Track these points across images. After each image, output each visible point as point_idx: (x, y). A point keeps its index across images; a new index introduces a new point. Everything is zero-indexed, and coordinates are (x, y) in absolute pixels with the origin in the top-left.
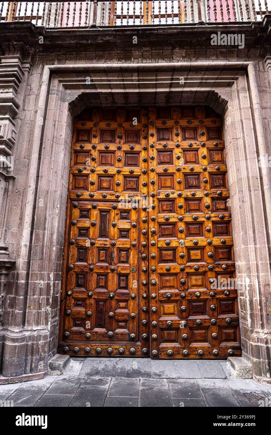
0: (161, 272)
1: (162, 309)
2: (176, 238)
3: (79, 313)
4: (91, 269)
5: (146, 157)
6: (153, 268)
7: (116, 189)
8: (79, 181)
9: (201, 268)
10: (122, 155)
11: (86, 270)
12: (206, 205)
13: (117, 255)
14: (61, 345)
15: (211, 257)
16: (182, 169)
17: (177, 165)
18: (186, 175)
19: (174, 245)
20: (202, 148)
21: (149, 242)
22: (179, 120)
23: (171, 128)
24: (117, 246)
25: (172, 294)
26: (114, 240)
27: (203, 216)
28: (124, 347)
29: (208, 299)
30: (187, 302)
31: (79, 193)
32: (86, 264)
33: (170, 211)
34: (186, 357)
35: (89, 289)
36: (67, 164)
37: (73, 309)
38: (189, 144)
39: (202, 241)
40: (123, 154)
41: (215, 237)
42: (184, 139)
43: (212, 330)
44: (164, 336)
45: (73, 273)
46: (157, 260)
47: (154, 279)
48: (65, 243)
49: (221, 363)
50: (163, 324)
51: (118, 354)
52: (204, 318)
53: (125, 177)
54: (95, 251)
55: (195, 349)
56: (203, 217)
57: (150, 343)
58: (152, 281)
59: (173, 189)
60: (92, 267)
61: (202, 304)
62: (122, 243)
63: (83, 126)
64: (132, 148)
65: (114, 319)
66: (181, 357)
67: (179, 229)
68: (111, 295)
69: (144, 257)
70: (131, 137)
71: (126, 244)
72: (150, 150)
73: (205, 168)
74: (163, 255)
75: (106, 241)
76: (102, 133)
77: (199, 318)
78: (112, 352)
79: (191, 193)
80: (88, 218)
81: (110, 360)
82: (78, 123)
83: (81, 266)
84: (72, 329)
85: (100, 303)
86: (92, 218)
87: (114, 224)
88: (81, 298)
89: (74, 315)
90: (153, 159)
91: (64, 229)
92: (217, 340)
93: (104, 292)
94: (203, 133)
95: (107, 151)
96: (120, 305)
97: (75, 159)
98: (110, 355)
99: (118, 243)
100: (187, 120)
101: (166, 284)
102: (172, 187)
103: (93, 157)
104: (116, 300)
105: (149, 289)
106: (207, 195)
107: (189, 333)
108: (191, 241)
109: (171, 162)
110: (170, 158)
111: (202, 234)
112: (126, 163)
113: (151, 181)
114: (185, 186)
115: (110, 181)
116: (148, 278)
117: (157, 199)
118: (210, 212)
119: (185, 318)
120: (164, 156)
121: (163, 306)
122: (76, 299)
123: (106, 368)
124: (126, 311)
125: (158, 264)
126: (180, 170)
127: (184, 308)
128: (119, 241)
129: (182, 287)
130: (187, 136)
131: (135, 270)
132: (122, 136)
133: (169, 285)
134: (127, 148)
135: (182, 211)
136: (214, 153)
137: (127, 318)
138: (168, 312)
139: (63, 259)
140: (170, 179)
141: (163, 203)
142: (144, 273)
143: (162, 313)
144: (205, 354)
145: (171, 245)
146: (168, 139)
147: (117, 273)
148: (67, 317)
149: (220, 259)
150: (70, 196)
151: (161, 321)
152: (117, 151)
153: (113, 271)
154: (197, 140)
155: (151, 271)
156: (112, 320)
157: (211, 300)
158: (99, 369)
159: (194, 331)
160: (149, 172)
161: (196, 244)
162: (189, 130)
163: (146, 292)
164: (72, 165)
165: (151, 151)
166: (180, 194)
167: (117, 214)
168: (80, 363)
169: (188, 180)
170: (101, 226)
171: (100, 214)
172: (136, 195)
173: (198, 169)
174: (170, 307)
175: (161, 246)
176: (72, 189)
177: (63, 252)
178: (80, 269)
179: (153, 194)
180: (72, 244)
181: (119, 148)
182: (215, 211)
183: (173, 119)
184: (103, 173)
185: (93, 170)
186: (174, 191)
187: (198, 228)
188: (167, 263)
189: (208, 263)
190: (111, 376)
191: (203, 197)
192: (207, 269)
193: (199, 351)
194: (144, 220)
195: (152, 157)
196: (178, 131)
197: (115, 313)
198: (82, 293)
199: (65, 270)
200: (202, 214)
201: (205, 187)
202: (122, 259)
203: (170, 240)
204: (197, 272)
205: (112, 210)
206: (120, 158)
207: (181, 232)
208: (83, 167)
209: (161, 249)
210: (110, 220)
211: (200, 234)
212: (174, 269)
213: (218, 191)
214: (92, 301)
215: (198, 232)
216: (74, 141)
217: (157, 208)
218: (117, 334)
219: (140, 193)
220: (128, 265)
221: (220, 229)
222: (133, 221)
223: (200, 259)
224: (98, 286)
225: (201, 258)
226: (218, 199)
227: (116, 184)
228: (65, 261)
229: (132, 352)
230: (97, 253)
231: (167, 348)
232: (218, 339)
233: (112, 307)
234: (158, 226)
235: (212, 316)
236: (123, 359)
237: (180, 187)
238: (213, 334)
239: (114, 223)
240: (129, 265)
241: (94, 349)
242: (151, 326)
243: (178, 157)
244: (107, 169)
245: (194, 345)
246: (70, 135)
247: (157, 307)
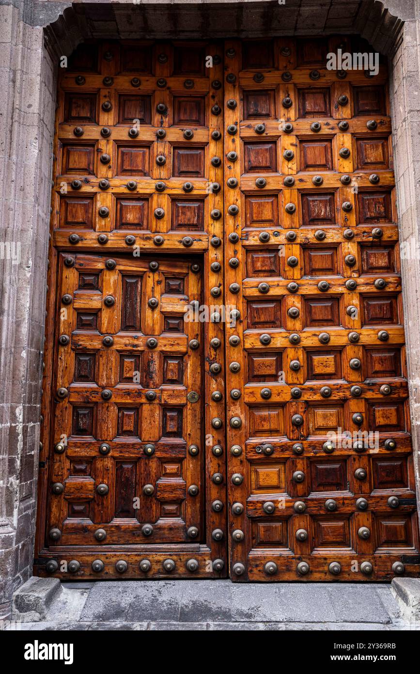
0: (252, 400)
1: (253, 477)
2: (282, 330)
3: (81, 488)
4: (106, 396)
5: (219, 156)
6: (235, 392)
7: (154, 227)
8: (74, 210)
9: (335, 392)
10: (166, 152)
11: (96, 398)
12: (347, 258)
13: (160, 367)
14: (40, 557)
15: (356, 368)
16: (297, 182)
17: (286, 173)
18: (304, 194)
19: (279, 345)
20: (341, 135)
21: (227, 338)
22: (292, 72)
23: (274, 90)
24: (158, 349)
25: (274, 447)
26: (153, 335)
27: (340, 282)
28: (175, 558)
29: (349, 456)
30: (305, 463)
31: (75, 236)
32: (94, 386)
33: (271, 273)
34: (304, 577)
35: (101, 437)
36: (47, 171)
37: (67, 481)
38: (313, 126)
39: (337, 335)
40: (170, 149)
41: (365, 327)
42: (303, 114)
43: (359, 521)
44: (258, 533)
45: (67, 405)
46: (242, 376)
47: (237, 415)
48: (46, 341)
49: (379, 591)
50: (255, 509)
51: (162, 573)
52: (342, 496)
53: (174, 199)
54: (113, 359)
55: (322, 561)
56: (340, 285)
57: (230, 549)
58: (233, 419)
59: (278, 225)
60: (107, 391)
61: (337, 466)
62: (168, 342)
63: (78, 84)
64: (189, 136)
65: (154, 498)
66: (293, 577)
67: (290, 311)
68: (149, 450)
69: (216, 370)
70: (185, 110)
71: (178, 344)
72: (228, 139)
73: (347, 179)
74: (256, 365)
75: (137, 338)
76: (122, 100)
77: (330, 497)
78: (150, 568)
79: (316, 234)
80: (97, 289)
81: (145, 586)
82: (66, 78)
83: (84, 390)
84: (67, 522)
85: (125, 466)
86: (106, 289)
87: (153, 304)
88: (86, 457)
89: (70, 493)
90: (233, 159)
91: (44, 312)
92: (370, 542)
93: (133, 444)
94: (344, 99)
95: (134, 142)
96: (165, 469)
97: (65, 159)
98: (145, 575)
99: (161, 342)
100: (309, 72)
101: (263, 426)
102: (274, 221)
103: (104, 155)
104: (159, 458)
105: (226, 437)
106: (349, 238)
107: (311, 528)
108: (315, 335)
109: (272, 167)
110: (271, 157)
111: (337, 321)
112: (176, 169)
113: (230, 208)
114: (303, 219)
115: (141, 209)
116: (223, 413)
117: (243, 246)
118: (356, 275)
119: (303, 496)
120: (257, 153)
121: (257, 472)
122: (74, 460)
123: (136, 603)
124: (178, 481)
125: (245, 383)
126: (293, 184)
127: (299, 476)
128: (163, 338)
129: (296, 431)
130: (308, 107)
131: (196, 397)
132: (166, 109)
133: (268, 428)
134: (178, 136)
135: (297, 273)
136: (367, 145)
137: (182, 496)
138: (267, 484)
139: (44, 377)
140: (270, 204)
141: (255, 256)
142: (215, 404)
143: (254, 486)
144: (344, 572)
145: (272, 345)
146: (268, 116)
147: (160, 404)
148: (56, 497)
149: (377, 374)
150: (55, 241)
151: (251, 502)
152: (156, 143)
153: (151, 399)
154: (331, 116)
155: (231, 400)
156: (151, 501)
157: (357, 457)
158: (123, 605)
159: (321, 524)
160: (226, 188)
161: (325, 341)
162: (313, 93)
163: (219, 443)
164: (57, 174)
165: (230, 143)
166: (292, 236)
167: (159, 282)
168: (82, 594)
169: (308, 205)
170: (124, 307)
171: (122, 281)
172: (197, 238)
173: (332, 182)
174: (269, 474)
175: (250, 347)
176: (60, 227)
177: (44, 361)
178: (83, 396)
179: (234, 237)
180: (64, 343)
181: (161, 137)
182: (366, 272)
183: (277, 69)
184: (126, 191)
185: (103, 184)
186: (278, 229)
187: (329, 309)
188: (264, 381)
189: (349, 382)
190: (147, 618)
191: (341, 243)
192: (348, 394)
193: (332, 565)
194: (216, 293)
195: (233, 156)
196: (288, 96)
197: (156, 486)
198: (87, 447)
199: (48, 399)
200: (339, 279)
201: (346, 220)
202: (170, 376)
203: (270, 334)
204: (326, 401)
205: (148, 273)
206: (163, 158)
207: (294, 316)
208: (83, 177)
209: (251, 353)
210: (145, 295)
211: (333, 320)
212: (279, 394)
213: (373, 228)
214: (109, 463)
215: (330, 317)
216: (61, 119)
217: (242, 266)
218: (161, 528)
219: (205, 233)
220: (181, 388)
221: (377, 310)
222: (191, 298)
223: (334, 374)
224: (121, 432)
225: (336, 371)
226: (372, 245)
227: (155, 215)
228: (49, 381)
229: (192, 567)
230: (118, 364)
231: (266, 559)
232: (372, 541)
233: (149, 474)
234: (245, 304)
235: (358, 493)
236: (172, 582)
237: (293, 222)
238: (361, 530)
239: (153, 300)
240: (184, 388)
241: (111, 562)
242: (230, 515)
243: (289, 154)
244: (135, 184)
245: (321, 552)
246: (50, 105)
247: (242, 474)
